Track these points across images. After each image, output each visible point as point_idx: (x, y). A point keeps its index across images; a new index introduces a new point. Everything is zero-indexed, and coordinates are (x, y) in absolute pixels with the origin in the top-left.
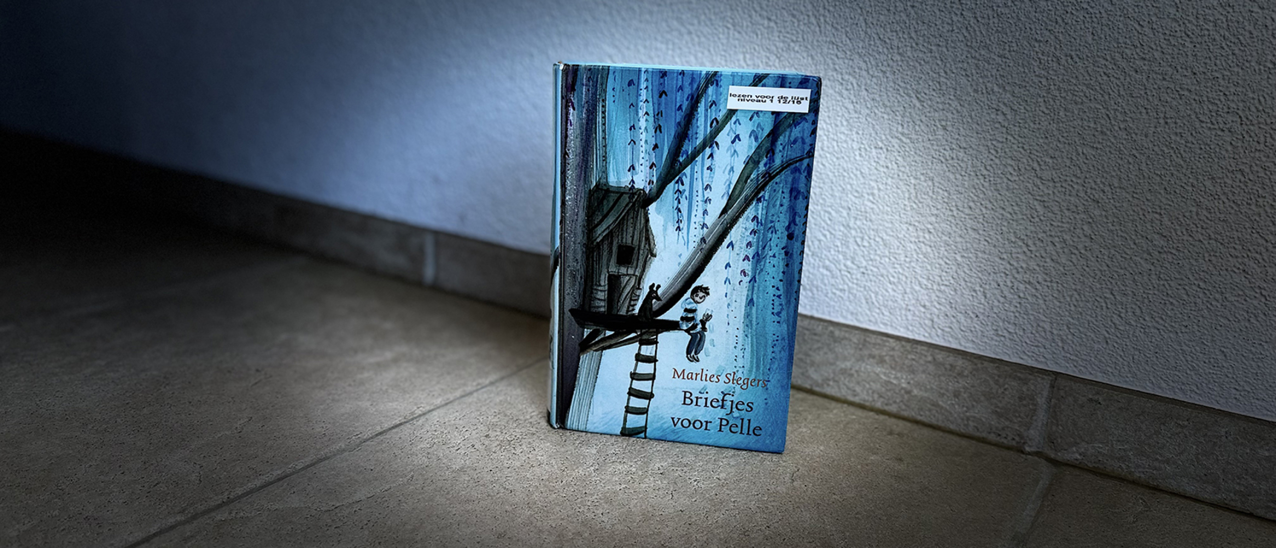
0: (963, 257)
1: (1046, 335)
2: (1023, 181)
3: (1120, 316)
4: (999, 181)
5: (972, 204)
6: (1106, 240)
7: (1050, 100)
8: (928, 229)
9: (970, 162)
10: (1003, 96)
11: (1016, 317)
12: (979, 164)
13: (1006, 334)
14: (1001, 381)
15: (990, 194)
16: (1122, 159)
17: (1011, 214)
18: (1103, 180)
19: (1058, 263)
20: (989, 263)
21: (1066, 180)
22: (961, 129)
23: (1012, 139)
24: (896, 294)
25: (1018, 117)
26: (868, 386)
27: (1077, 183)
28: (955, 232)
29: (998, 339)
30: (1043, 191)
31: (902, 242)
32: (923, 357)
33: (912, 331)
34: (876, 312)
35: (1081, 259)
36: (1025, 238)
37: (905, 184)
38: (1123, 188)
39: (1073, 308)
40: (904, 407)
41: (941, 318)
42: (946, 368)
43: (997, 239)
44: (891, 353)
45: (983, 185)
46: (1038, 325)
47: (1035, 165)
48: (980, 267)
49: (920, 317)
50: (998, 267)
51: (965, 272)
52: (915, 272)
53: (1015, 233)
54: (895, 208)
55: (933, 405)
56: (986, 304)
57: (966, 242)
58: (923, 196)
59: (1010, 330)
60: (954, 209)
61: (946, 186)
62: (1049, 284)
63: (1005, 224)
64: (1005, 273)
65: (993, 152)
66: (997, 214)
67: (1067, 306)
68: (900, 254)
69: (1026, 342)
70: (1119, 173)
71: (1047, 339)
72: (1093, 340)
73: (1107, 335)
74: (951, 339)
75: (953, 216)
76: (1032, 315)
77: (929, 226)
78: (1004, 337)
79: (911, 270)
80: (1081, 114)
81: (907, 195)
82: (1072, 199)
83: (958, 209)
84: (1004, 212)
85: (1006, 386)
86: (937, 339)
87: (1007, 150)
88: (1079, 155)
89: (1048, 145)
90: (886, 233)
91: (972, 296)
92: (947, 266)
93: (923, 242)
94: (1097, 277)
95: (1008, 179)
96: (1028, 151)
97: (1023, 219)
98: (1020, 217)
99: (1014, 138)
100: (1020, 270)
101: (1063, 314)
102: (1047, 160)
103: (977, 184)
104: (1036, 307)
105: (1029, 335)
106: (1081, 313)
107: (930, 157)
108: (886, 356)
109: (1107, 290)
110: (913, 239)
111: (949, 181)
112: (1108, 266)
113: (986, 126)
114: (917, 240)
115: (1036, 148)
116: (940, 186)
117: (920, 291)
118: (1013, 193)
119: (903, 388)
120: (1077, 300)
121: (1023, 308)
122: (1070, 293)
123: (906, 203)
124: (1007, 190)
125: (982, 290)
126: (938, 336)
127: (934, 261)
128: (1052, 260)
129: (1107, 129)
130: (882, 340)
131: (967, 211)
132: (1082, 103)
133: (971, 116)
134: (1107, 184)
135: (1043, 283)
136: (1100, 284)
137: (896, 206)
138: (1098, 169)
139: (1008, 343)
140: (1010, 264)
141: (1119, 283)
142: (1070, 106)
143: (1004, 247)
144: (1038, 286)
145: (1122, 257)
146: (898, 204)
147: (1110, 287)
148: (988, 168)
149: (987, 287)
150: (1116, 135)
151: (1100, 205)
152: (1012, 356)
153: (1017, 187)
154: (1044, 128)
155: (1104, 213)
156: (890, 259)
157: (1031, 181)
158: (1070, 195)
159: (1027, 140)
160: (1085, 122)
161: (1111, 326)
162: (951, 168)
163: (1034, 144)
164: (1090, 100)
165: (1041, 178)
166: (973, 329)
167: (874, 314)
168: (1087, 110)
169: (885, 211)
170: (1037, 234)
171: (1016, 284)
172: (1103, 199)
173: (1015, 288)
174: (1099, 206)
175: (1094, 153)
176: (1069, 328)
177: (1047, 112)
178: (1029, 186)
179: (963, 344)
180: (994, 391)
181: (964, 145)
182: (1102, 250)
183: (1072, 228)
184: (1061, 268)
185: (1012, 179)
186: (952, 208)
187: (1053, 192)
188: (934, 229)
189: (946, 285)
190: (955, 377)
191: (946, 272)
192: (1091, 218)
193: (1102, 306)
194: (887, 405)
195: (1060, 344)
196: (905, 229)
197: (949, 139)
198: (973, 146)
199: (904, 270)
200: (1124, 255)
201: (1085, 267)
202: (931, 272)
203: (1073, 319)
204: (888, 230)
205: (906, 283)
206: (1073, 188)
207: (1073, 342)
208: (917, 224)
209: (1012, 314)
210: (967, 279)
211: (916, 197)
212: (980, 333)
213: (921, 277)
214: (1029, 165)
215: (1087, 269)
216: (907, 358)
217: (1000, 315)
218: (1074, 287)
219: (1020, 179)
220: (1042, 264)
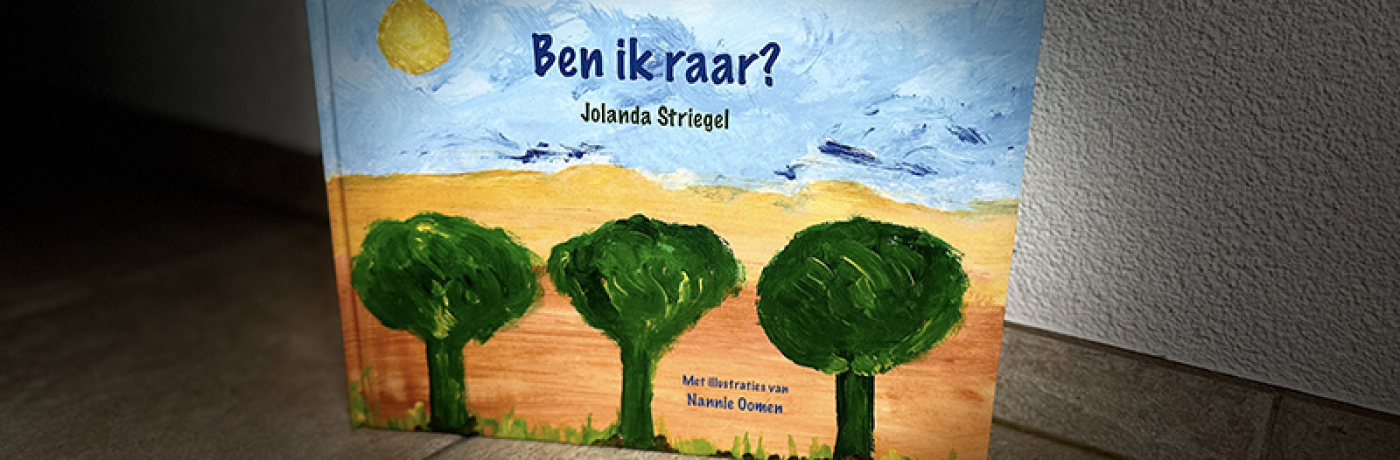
0: (1151, 231)
1: (1267, 337)
2: (1237, 131)
3: (1374, 314)
4: (1203, 129)
5: (1165, 161)
6: (1357, 211)
7: (1279, 18)
8: (1103, 193)
9: (1162, 105)
10: (1209, 13)
11: (1224, 312)
12: (1175, 106)
13: (1212, 336)
14: (1204, 398)
15: (1191, 147)
16: (1382, 99)
17: (1219, 174)
18: (1355, 129)
19: (1285, 241)
20: (1188, 240)
21: (1299, 129)
22: (1150, 58)
23: (1222, 73)
24: (1060, 280)
25: (1230, 42)
26: (1022, 400)
27: (1316, 133)
28: (1141, 198)
29: (1200, 342)
30: (1266, 144)
31: (1069, 211)
32: (1098, 366)
33: (1082, 329)
34: (1032, 303)
35: (1319, 237)
36: (1240, 207)
37: (1072, 134)
38: (1384, 140)
39: (1306, 302)
40: (1070, 429)
41: (1122, 312)
42: (1128, 381)
43: (1200, 208)
44: (1054, 359)
45: (1180, 136)
46: (1257, 324)
47: (1256, 109)
48: (1175, 245)
49: (1093, 310)
50: (1201, 246)
51: (1155, 253)
52: (1087, 251)
53: (1224, 200)
54: (1059, 165)
55: (1112, 428)
56: (1184, 295)
57: (1157, 212)
58: (1098, 150)
59: (1217, 330)
60: (1140, 167)
61: (1128, 135)
62: (1273, 270)
63: (1211, 188)
64: (1210, 254)
65: (1196, 91)
66: (1199, 174)
67: (1298, 300)
68: (1065, 227)
69: (1238, 347)
70: (1378, 119)
71: (1268, 343)
72: (1334, 345)
73: (1355, 340)
74: (1135, 340)
75: (1139, 177)
76: (1248, 310)
77: (1106, 190)
78: (1208, 339)
79: (1081, 247)
80: (1323, 36)
81: (1075, 148)
82: (1308, 154)
83: (1145, 167)
84: (1210, 173)
85: (1212, 406)
86: (1115, 338)
87: (1215, 88)
88: (1319, 93)
89: (1275, 81)
90: (1046, 198)
91: (1165, 284)
92: (1130, 244)
93: (1098, 212)
94: (1343, 262)
95: (1216, 127)
96: (1245, 89)
97: (1237, 182)
98: (1233, 178)
99: (1225, 71)
100: (1232, 250)
101: (1291, 310)
102: (1273, 101)
103: (1172, 134)
104: (1253, 300)
105: (1243, 337)
106: (1318, 310)
107: (1107, 98)
108: (1047, 362)
109: (1357, 280)
110: (1083, 207)
111: (1133, 129)
112: (1358, 246)
113: (1184, 53)
114: (1088, 209)
115: (1257, 84)
116: (1121, 136)
117: (1093, 276)
118: (1223, 146)
119: (1070, 405)
120: (1312, 292)
121: (1235, 301)
122: (1301, 282)
123: (1074, 158)
124: (1215, 143)
125: (1178, 276)
126: (1117, 335)
127: (1112, 237)
128: (1278, 237)
129: (1362, 58)
130: (1041, 341)
131: (1158, 170)
132: (1324, 22)
133: (1164, 44)
134: (1359, 133)
135: (1265, 268)
136: (1348, 271)
137: (1060, 162)
138: (1347, 113)
139: (1213, 346)
140: (1217, 241)
141: (1374, 270)
142: (1307, 26)
143: (1208, 219)
144: (1257, 272)
145: (1379, 234)
146: (1062, 160)
147: (1361, 275)
148: (1188, 112)
149: (1185, 272)
150: (1375, 65)
151: (1349, 163)
152: (1218, 364)
153: (1229, 138)
154: (1267, 57)
155: (1354, 174)
156: (1051, 233)
157: (1248, 130)
158: (1304, 149)
159: (1244, 73)
160: (1329, 49)
161: (1361, 328)
162: (1136, 113)
163: (1254, 79)
164: (1338, 17)
165: (1263, 126)
166: (1166, 328)
167: (1030, 305)
168: (1331, 31)
169: (1044, 169)
170: (1256, 202)
171: (1226, 269)
172: (1353, 155)
173: (1224, 274)
174: (1347, 165)
175: (1341, 91)
176: (1299, 329)
177: (1272, 34)
178: (1246, 137)
179: (1152, 347)
180: (1195, 412)
181: (1154, 80)
182: (1350, 224)
183: (1307, 195)
184: (1291, 249)
185: (1222, 127)
186: (1138, 167)
187: (1281, 146)
188: (1113, 193)
189: (1129, 269)
190: (1141, 392)
191: (1129, 251)
192: (1335, 180)
193: (1348, 301)
194: (1048, 425)
195: (1287, 350)
196: (1073, 193)
197: (1133, 73)
198: (1167, 82)
199: (1070, 247)
200: (1383, 232)
201: (1325, 248)
202: (1108, 251)
203: (1306, 317)
204: (1050, 196)
205: (1073, 265)
206: (1310, 139)
207: (1306, 348)
208: (1088, 186)
209: (1219, 309)
210: (1157, 261)
211: (1088, 151)
212: (1175, 333)
213: (1094, 256)
214: (1246, 109)
215: (1328, 250)
216: (1076, 365)
217: (1202, 309)
218: (1308, 274)
219: (1232, 127)
220: (1262, 242)
